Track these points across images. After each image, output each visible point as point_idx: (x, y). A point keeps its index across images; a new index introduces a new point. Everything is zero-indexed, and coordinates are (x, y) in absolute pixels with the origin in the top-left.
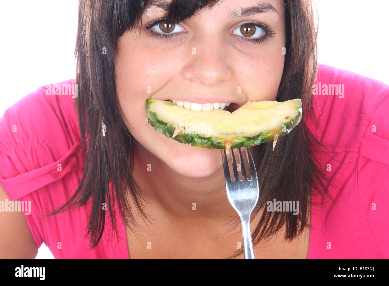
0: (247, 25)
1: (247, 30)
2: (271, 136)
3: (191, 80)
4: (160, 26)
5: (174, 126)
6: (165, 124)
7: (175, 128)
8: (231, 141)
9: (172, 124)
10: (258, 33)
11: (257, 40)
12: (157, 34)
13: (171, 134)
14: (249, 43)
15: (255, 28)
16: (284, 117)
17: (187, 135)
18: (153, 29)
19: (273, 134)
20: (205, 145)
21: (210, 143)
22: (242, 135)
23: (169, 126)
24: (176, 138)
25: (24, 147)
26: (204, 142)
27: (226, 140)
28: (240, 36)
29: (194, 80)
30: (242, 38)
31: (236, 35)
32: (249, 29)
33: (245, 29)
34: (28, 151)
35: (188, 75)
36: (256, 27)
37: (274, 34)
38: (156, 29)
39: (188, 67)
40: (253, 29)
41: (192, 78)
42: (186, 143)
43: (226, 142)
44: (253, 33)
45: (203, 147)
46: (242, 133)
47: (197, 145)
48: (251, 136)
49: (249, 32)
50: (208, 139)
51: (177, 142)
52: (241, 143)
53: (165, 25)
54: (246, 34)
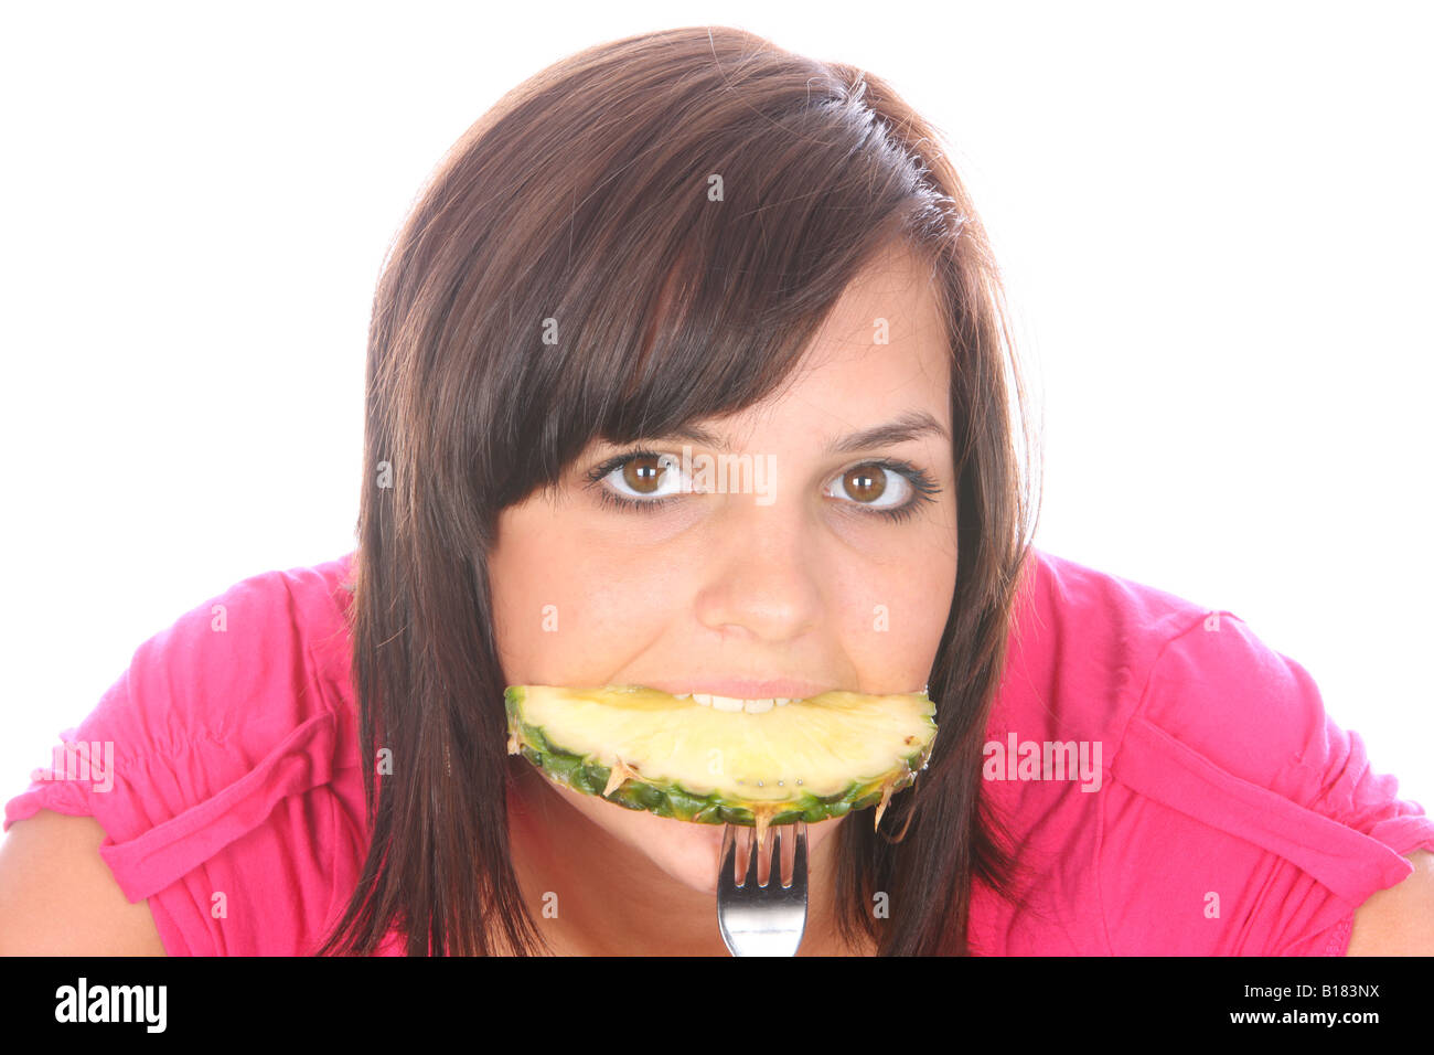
0: (861, 471)
1: (862, 483)
2: (876, 793)
3: (722, 629)
4: (625, 474)
5: (604, 764)
6: (579, 758)
7: (610, 770)
8: (774, 807)
9: (597, 759)
10: (895, 490)
11: (895, 514)
12: (620, 502)
13: (598, 787)
14: (872, 520)
15: (884, 477)
16: (902, 740)
17: (647, 787)
18: (606, 485)
19: (882, 787)
20: (698, 816)
21: (712, 809)
22: (800, 789)
23: (591, 765)
24: (614, 798)
25: (172, 752)
26: (696, 806)
27: (760, 804)
28: (846, 503)
29: (729, 628)
30: (851, 506)
31: (836, 500)
32: (868, 482)
33: (856, 482)
34: (181, 763)
35: (715, 616)
36: (888, 473)
37: (939, 491)
38: (615, 485)
39: (715, 592)
40: (879, 479)
41: (724, 624)
42: (643, 809)
43: (759, 809)
44: (878, 490)
45: (692, 821)
46: (800, 784)
47: (674, 816)
48: (827, 795)
49: (867, 488)
50: (708, 799)
51: (616, 806)
52: (798, 813)
53: (640, 472)
54: (862, 494)
